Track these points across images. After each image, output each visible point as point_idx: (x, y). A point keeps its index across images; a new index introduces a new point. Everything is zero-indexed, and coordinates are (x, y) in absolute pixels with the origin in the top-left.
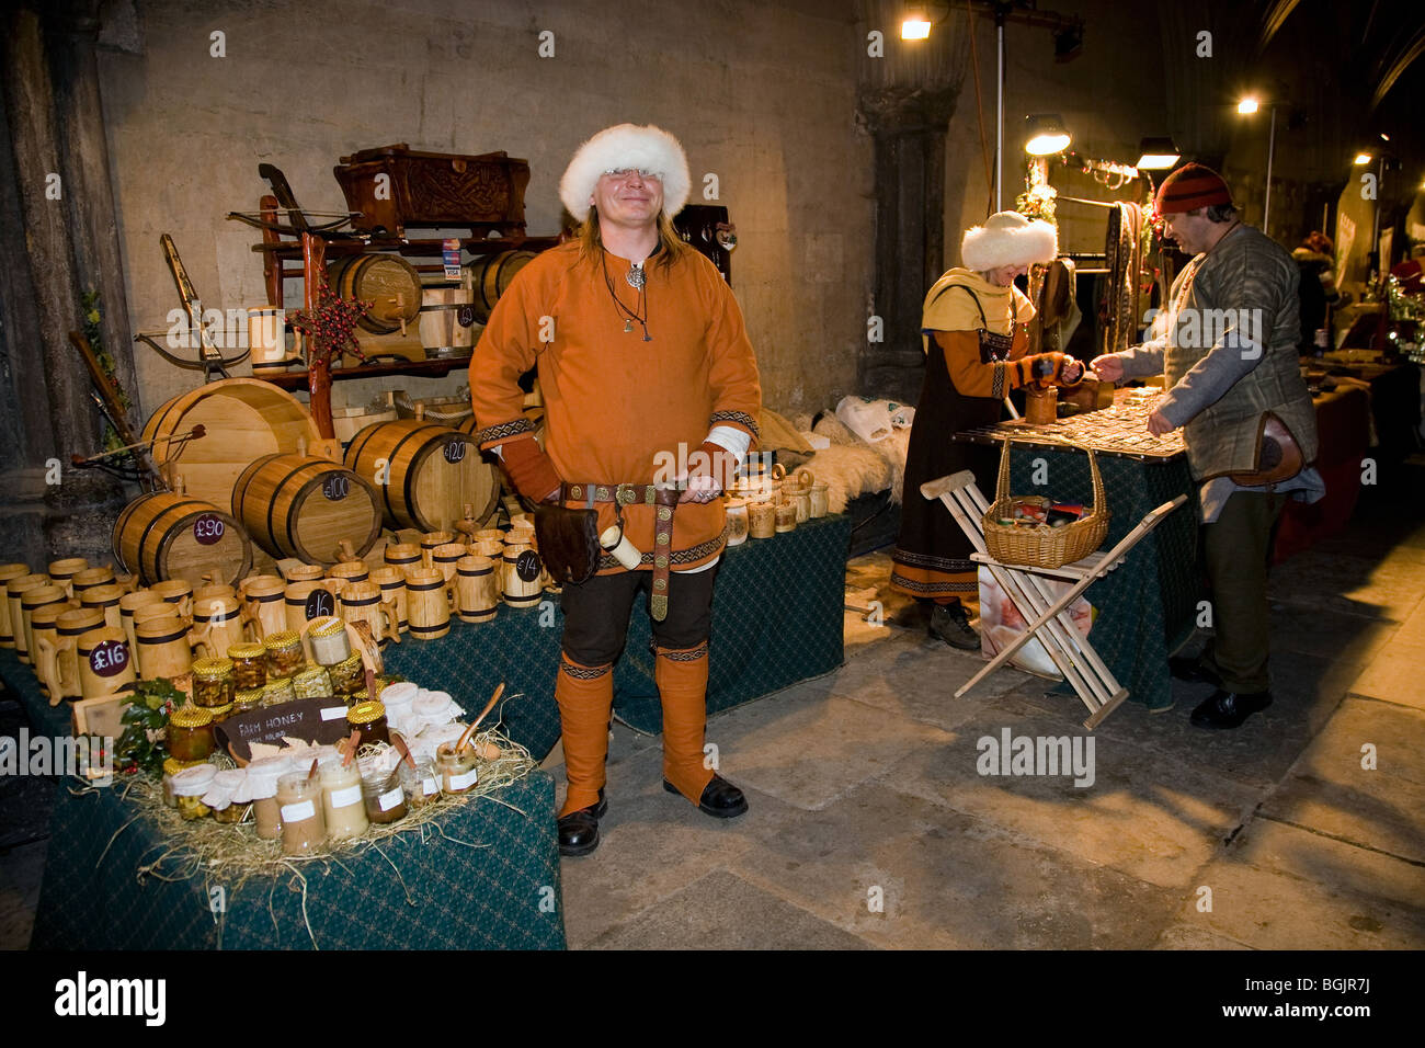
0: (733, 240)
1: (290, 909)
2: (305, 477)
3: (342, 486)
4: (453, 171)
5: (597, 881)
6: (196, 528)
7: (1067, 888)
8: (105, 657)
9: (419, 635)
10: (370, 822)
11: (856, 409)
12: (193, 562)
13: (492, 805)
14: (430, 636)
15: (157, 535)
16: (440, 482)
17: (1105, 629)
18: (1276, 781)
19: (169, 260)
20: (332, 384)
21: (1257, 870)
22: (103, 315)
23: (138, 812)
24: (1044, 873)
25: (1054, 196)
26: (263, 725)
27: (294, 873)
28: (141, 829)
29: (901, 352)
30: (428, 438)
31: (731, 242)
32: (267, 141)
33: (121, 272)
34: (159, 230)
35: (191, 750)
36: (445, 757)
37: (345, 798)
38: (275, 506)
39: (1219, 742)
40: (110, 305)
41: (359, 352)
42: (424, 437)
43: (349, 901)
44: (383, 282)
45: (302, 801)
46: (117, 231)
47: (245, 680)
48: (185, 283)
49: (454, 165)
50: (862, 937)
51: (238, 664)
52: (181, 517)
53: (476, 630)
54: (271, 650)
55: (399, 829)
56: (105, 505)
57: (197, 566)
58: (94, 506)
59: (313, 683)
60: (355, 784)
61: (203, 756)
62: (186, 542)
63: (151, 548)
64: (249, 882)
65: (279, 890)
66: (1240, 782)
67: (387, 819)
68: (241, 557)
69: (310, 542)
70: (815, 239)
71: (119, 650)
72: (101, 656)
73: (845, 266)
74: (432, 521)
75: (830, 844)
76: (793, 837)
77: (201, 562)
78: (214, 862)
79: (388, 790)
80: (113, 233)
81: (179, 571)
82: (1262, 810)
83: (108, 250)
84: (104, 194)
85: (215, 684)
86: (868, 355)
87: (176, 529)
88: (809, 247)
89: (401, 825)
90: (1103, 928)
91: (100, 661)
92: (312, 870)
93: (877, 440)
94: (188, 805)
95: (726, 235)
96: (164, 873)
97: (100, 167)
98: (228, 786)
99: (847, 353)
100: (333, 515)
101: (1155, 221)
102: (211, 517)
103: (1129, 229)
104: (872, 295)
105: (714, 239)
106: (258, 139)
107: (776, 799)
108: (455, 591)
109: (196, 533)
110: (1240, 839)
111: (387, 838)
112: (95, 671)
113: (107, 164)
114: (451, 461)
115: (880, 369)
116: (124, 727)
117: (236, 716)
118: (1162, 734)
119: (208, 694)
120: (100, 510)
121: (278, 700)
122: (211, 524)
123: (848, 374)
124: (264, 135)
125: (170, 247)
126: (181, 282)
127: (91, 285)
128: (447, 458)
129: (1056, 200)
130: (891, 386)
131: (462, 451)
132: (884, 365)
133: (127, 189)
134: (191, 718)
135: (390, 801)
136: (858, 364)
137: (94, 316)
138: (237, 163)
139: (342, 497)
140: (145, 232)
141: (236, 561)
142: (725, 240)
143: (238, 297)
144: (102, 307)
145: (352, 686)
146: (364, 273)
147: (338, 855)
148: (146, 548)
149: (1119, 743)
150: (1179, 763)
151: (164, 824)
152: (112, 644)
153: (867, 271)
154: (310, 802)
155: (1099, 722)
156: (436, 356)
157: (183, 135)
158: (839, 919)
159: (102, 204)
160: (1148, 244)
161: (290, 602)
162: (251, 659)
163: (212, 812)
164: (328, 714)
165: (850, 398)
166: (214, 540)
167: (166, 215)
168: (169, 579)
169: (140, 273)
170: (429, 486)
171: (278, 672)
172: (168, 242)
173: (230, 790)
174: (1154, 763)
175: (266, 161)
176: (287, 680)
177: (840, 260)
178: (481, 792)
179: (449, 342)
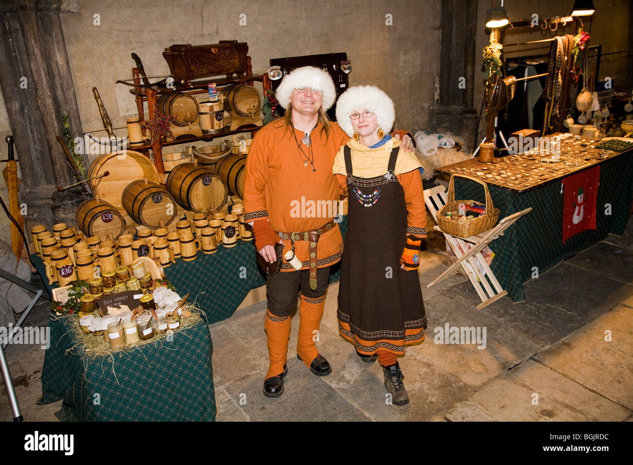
0: (349, 68)
1: (109, 367)
2: (145, 194)
3: (159, 198)
4: (212, 53)
5: (247, 357)
6: (102, 217)
7: (427, 380)
8: (65, 271)
9: (184, 259)
10: (140, 339)
11: (422, 138)
12: (102, 229)
13: (182, 335)
14: (188, 260)
15: (88, 219)
16: (202, 193)
17: (497, 263)
18: (551, 344)
19: (96, 98)
20: (162, 148)
21: (515, 383)
22: (71, 124)
23: (70, 329)
24: (422, 373)
25: (501, 49)
26: (113, 301)
27: (111, 356)
28: (70, 336)
29: (451, 106)
30: (196, 176)
31: (348, 70)
32: (134, 43)
33: (77, 106)
34: (92, 86)
35: (87, 309)
36: (168, 318)
37: (131, 331)
38: (134, 205)
39: (537, 322)
40: (73, 120)
41: (172, 136)
42: (195, 175)
43: (129, 365)
44: (182, 105)
45: (115, 332)
46: (74, 90)
47: (108, 284)
48: (102, 109)
49: (213, 50)
50: (336, 390)
51: (105, 279)
52: (97, 212)
53: (207, 257)
54: (117, 274)
55: (149, 342)
56: (74, 201)
57: (104, 230)
58: (70, 202)
59: (134, 285)
60: (134, 327)
61: (91, 311)
62: (99, 221)
63: (87, 224)
64: (97, 358)
65: (105, 361)
66: (535, 342)
67: (145, 338)
68: (121, 226)
69: (148, 219)
70: (405, 54)
71: (70, 269)
72: (63, 271)
73: (422, 66)
74: (199, 209)
75: (341, 350)
76: (328, 346)
77: (105, 228)
78: (88, 350)
79: (147, 328)
80: (72, 91)
81: (97, 232)
82: (536, 357)
83: (71, 98)
84: (68, 76)
85: (96, 287)
86: (435, 108)
87: (94, 218)
88: (401, 59)
89: (149, 341)
90: (433, 399)
91: (63, 272)
92: (116, 355)
93: (429, 154)
94: (84, 329)
95: (345, 66)
96: (73, 352)
97: (65, 65)
98: (95, 324)
99: (423, 108)
100: (157, 209)
101: (581, 44)
102: (108, 212)
103: (562, 51)
104: (438, 78)
105: (340, 69)
106: (130, 42)
107: (329, 328)
108: (200, 243)
109: (102, 219)
110: (516, 369)
111: (143, 345)
112: (62, 276)
113: (68, 63)
114: (206, 185)
115: (440, 116)
116: (69, 298)
117: (105, 297)
118: (512, 315)
119: (93, 290)
120: (72, 203)
121: (121, 290)
122: (108, 215)
123: (423, 118)
124: (133, 40)
125: (96, 93)
126: (101, 108)
127: (65, 113)
128: (204, 184)
129: (501, 51)
130: (445, 124)
131: (210, 181)
132: (441, 114)
133: (78, 70)
134: (88, 299)
135: (147, 332)
136: (429, 113)
137: (67, 126)
138: (122, 54)
139: (160, 202)
140: (86, 87)
141: (120, 227)
142: (345, 69)
143: (126, 110)
144: (70, 120)
145: (148, 285)
146: (173, 103)
147: (126, 350)
148: (85, 224)
149: (489, 317)
150: (512, 330)
151: (77, 334)
152: (67, 266)
153: (436, 67)
154: (118, 333)
155: (485, 306)
156: (207, 133)
157: (99, 44)
158: (331, 381)
159: (67, 80)
160: (575, 57)
161: (133, 249)
162: (110, 277)
163: (91, 332)
164: (136, 297)
165: (420, 132)
166: (110, 221)
167: (94, 79)
168: (93, 236)
169: (85, 104)
170: (197, 195)
171: (120, 281)
172: (96, 91)
173: (96, 325)
174: (499, 329)
175: (133, 52)
176: (124, 284)
177: (419, 63)
178: (179, 331)
179: (213, 128)
